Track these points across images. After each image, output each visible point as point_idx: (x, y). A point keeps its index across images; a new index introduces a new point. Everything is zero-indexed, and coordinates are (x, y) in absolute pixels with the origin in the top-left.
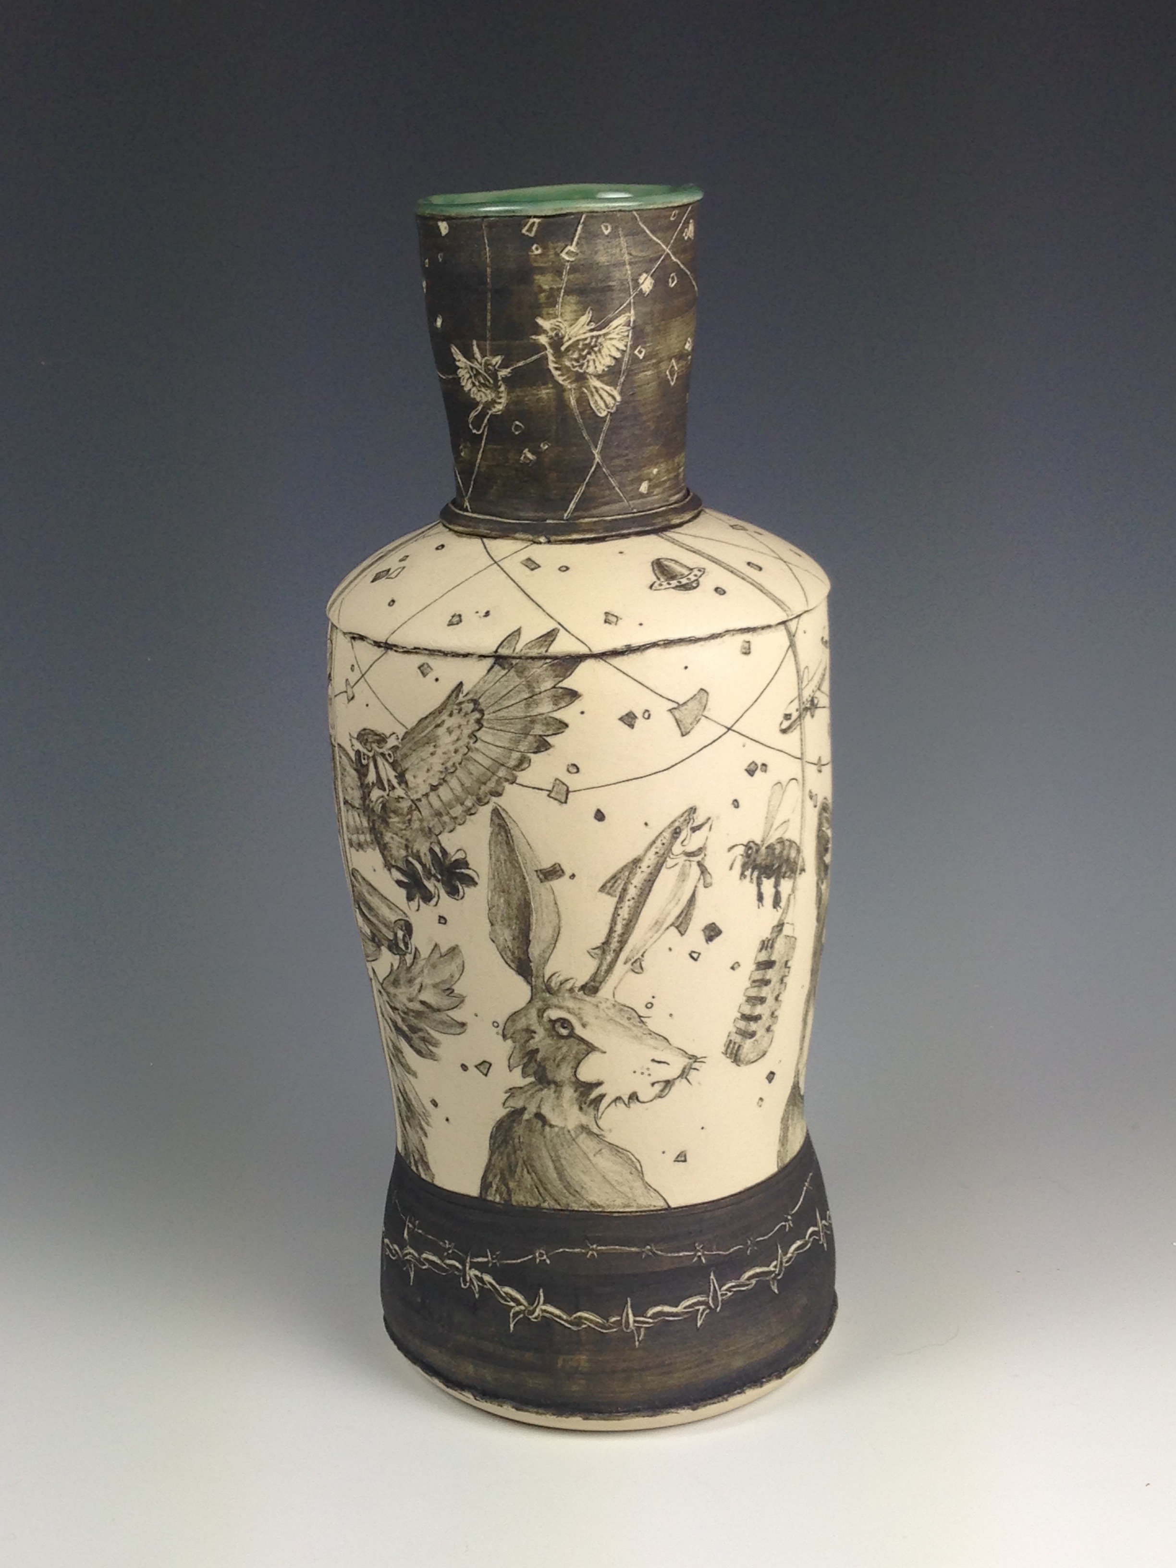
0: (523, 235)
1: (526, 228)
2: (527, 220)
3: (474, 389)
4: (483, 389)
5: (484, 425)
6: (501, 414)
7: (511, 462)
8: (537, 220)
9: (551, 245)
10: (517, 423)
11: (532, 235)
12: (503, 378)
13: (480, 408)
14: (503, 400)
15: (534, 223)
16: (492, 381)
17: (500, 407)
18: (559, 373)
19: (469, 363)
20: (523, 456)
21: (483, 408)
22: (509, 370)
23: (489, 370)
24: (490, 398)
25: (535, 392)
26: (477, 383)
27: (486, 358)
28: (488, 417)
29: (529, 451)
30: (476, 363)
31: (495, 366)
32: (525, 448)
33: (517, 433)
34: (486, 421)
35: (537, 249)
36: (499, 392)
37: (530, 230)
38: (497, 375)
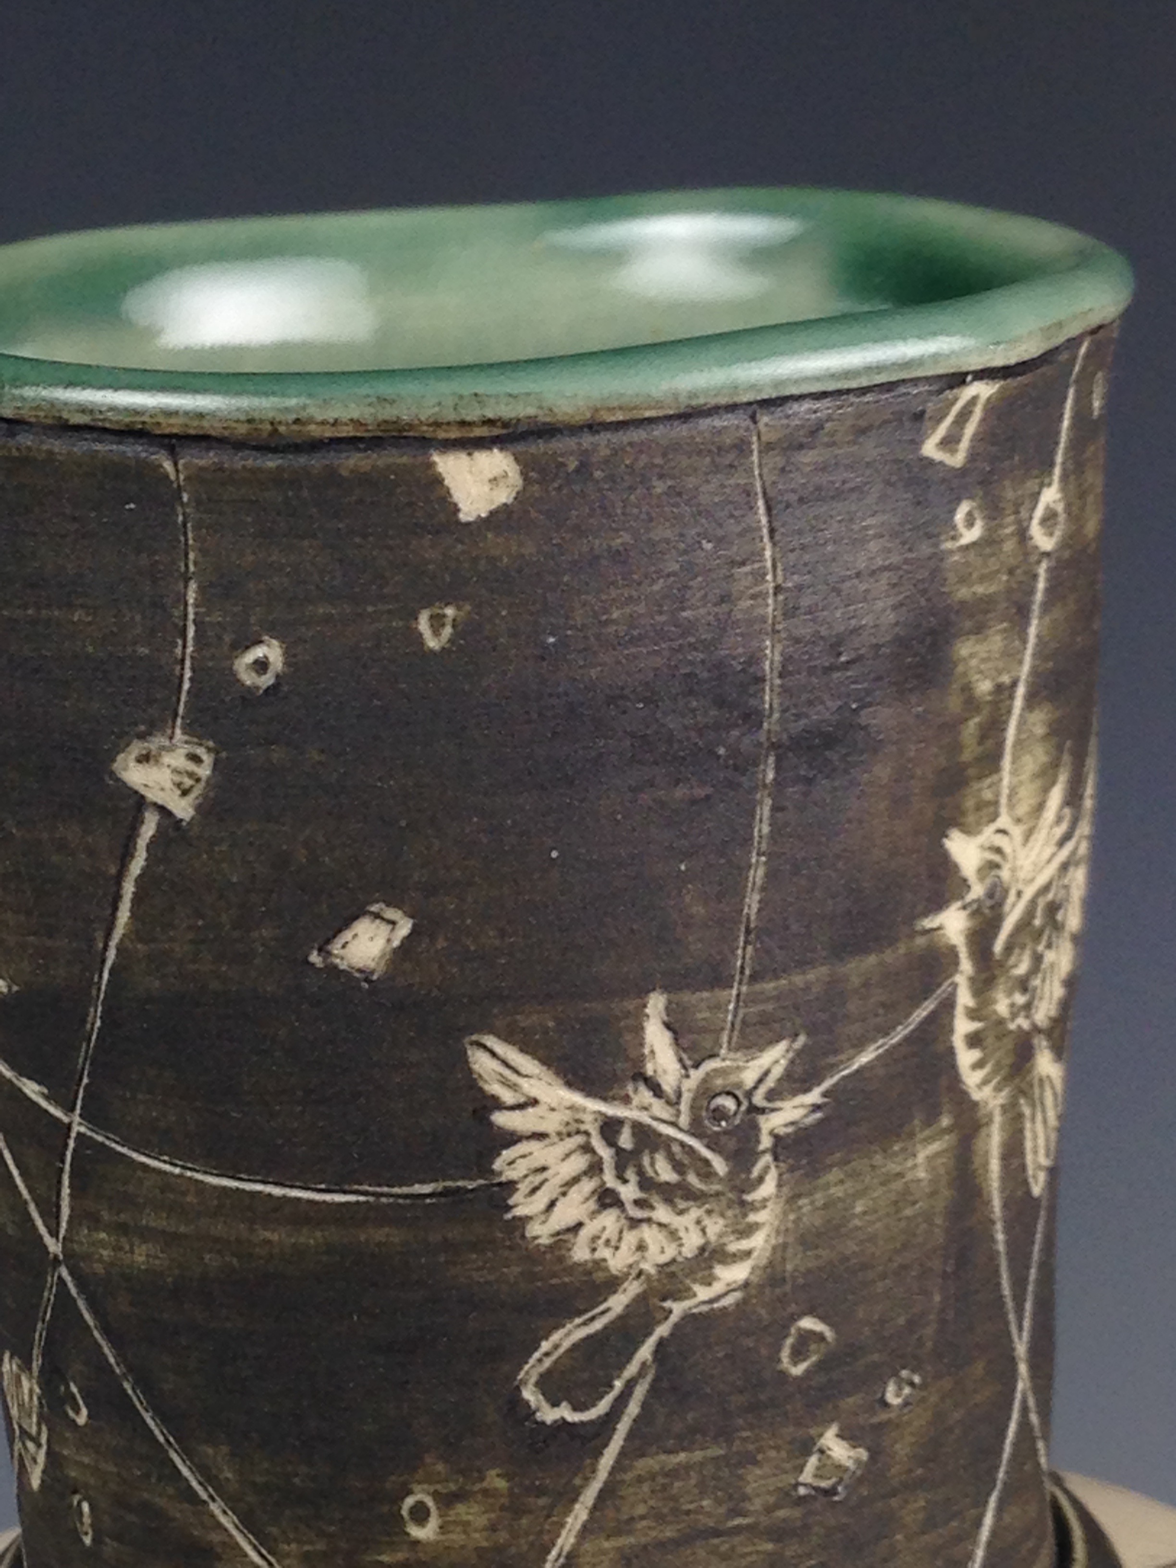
0: (930, 463)
1: (942, 430)
2: (949, 394)
3: (610, 1220)
4: (662, 1213)
5: (632, 1369)
6: (739, 1305)
7: (757, 1505)
8: (983, 390)
9: (1010, 494)
10: (808, 1323)
11: (957, 459)
12: (777, 1138)
13: (618, 1303)
14: (758, 1242)
15: (974, 400)
16: (720, 1166)
17: (738, 1273)
18: (975, 1055)
19: (594, 1105)
20: (813, 1461)
21: (641, 1299)
22: (814, 1096)
23: (719, 1114)
24: (692, 1241)
25: (893, 1167)
26: (629, 1192)
27: (710, 1065)
28: (662, 1330)
29: (840, 1436)
30: (645, 1095)
31: (749, 1094)
32: (826, 1423)
33: (798, 1370)
34: (645, 1352)
35: (970, 522)
36: (746, 1207)
37: (949, 443)
38: (755, 1128)
